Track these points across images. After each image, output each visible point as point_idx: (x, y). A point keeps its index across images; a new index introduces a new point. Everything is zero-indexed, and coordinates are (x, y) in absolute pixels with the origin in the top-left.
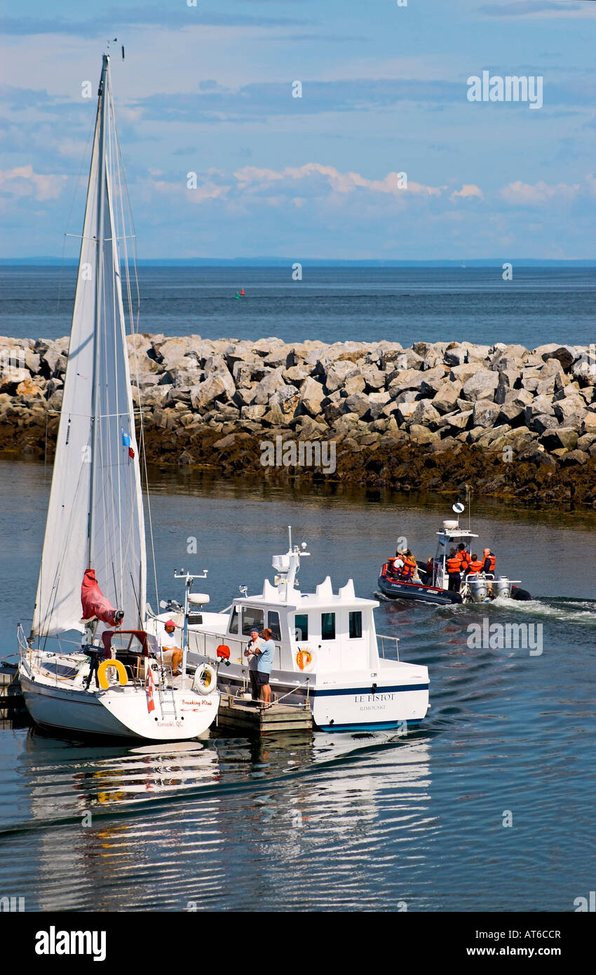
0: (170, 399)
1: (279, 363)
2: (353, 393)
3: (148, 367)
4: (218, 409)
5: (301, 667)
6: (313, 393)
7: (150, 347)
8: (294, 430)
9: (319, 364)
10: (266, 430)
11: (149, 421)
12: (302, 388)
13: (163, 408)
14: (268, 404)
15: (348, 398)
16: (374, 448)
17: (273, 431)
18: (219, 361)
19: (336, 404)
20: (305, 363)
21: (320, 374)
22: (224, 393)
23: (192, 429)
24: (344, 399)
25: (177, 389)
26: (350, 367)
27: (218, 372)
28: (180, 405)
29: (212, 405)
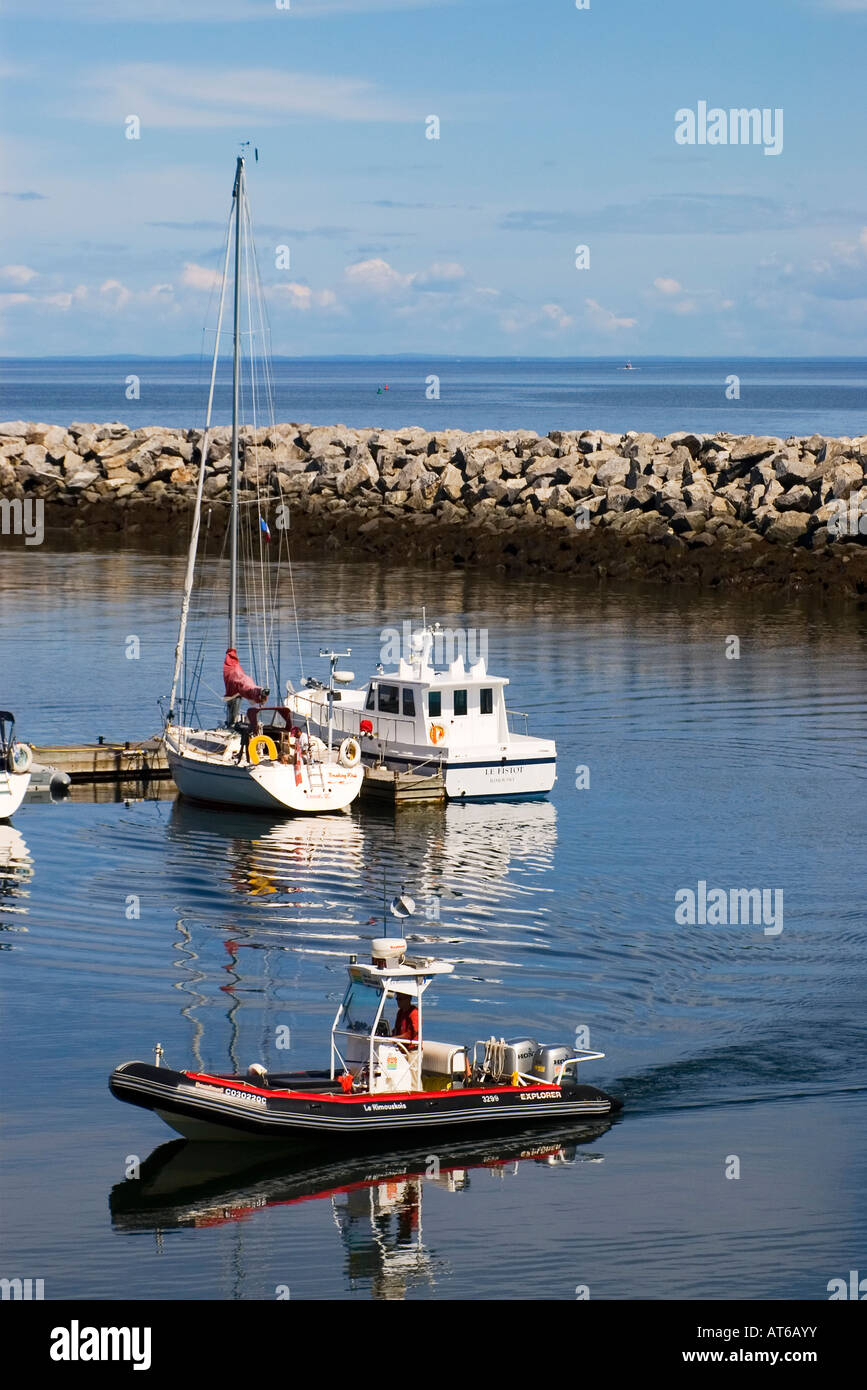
0: (316, 485)
1: (421, 451)
2: (491, 480)
3: (295, 455)
4: (362, 494)
5: (435, 741)
6: (453, 479)
7: (297, 435)
8: (435, 514)
9: (459, 451)
10: (409, 515)
11: (297, 506)
12: (443, 475)
13: (311, 494)
14: (410, 489)
15: (487, 484)
16: (511, 531)
17: (414, 516)
18: (363, 449)
19: (475, 490)
20: (445, 451)
21: (459, 460)
22: (368, 479)
23: (337, 514)
24: (482, 485)
25: (323, 476)
26: (489, 454)
27: (363, 459)
28: (326, 491)
29: (357, 490)
